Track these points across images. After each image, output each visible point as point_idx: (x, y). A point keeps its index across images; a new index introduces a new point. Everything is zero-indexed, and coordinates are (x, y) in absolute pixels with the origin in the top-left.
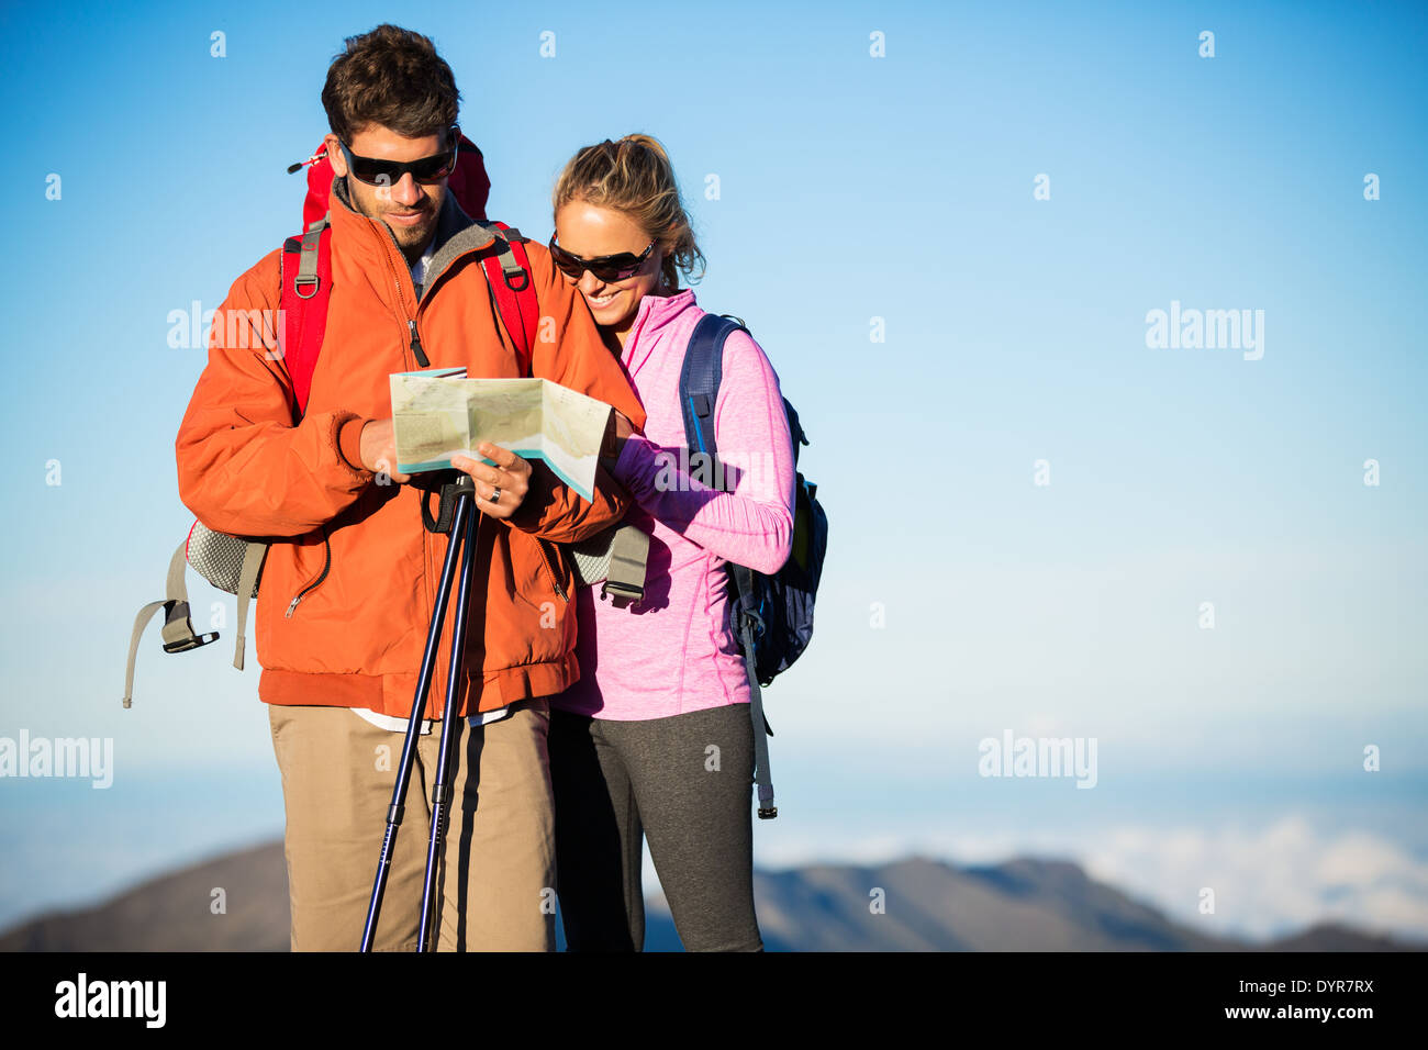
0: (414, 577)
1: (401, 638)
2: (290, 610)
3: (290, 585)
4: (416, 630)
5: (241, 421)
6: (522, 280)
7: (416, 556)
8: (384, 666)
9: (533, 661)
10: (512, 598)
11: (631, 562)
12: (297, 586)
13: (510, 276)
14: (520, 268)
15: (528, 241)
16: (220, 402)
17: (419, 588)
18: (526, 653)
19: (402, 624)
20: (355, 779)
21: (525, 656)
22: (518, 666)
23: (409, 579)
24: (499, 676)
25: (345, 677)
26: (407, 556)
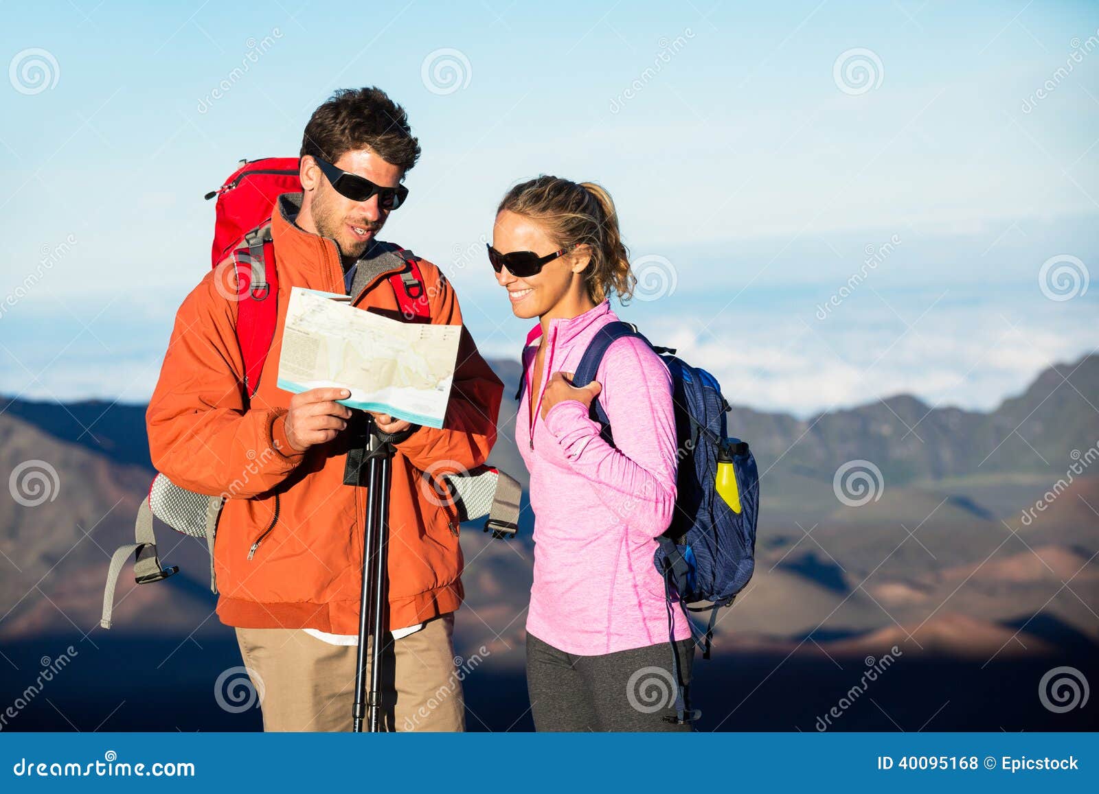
0: (350, 525)
1: (340, 573)
2: (250, 555)
3: (249, 534)
4: (352, 566)
5: (203, 407)
6: (418, 289)
7: (350, 508)
8: (329, 597)
9: (439, 586)
10: (421, 537)
11: (508, 504)
12: (255, 534)
13: (408, 287)
14: (416, 282)
15: (419, 259)
16: (187, 388)
17: (353, 533)
18: (433, 580)
19: (342, 563)
20: (316, 692)
21: (433, 583)
22: (429, 590)
23: (346, 527)
24: (415, 600)
25: (298, 606)
26: (344, 508)
